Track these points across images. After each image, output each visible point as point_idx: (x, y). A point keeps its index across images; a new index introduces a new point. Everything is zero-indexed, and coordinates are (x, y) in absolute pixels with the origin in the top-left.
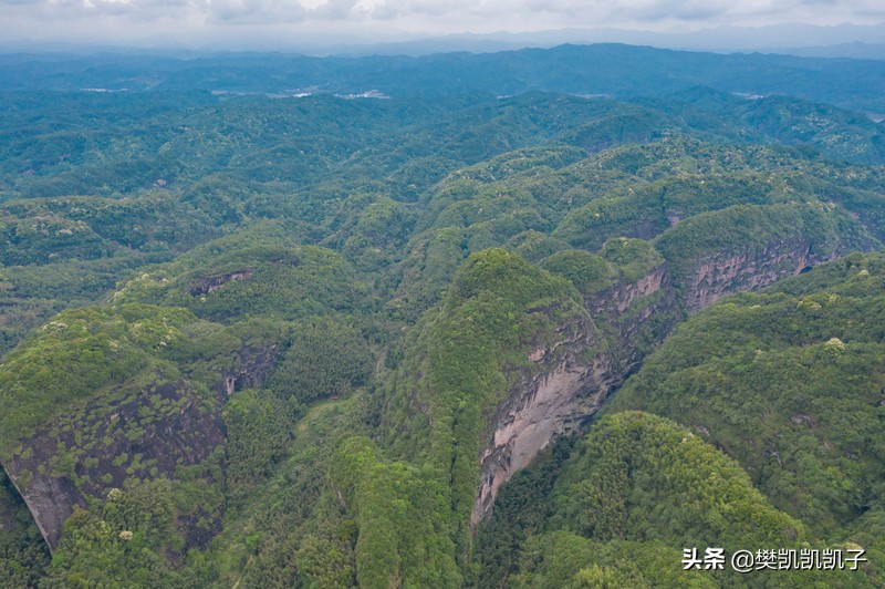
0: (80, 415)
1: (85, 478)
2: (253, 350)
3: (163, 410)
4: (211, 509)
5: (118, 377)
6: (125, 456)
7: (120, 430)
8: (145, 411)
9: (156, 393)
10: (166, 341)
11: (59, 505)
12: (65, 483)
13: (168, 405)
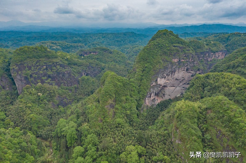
0: (34, 63)
1: (32, 79)
2: (93, 67)
3: (60, 70)
4: (69, 98)
5: (48, 57)
6: (46, 78)
7: (45, 71)
8: (54, 68)
9: (58, 65)
10: (66, 58)
11: (23, 83)
12: (26, 78)
13: (61, 69)
